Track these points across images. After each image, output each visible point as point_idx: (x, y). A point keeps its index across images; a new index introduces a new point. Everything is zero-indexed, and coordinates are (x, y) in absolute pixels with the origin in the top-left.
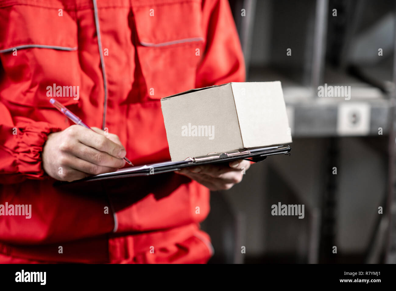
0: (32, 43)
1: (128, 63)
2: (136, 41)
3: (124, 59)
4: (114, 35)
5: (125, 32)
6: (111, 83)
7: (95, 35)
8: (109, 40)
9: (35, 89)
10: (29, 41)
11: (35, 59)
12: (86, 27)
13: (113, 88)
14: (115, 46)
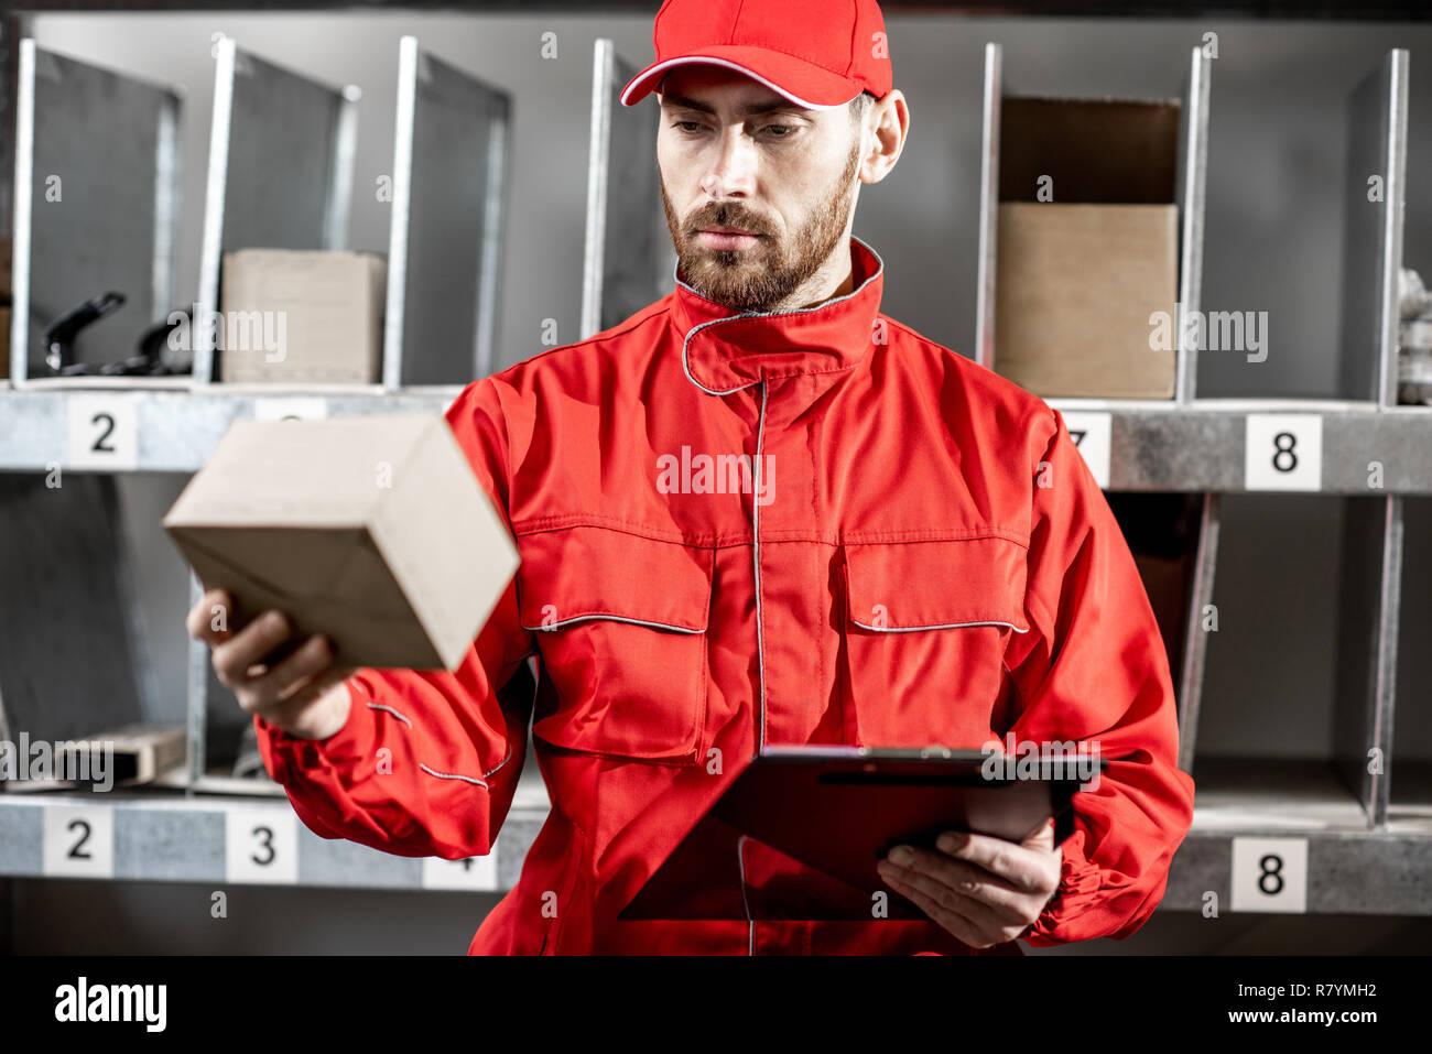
0: (607, 611)
1: (821, 669)
2: (842, 619)
3: (813, 657)
4: (794, 602)
5: (819, 598)
6: (775, 709)
7: (751, 604)
8: (780, 615)
9: (600, 714)
10: (599, 606)
11: (607, 645)
12: (733, 585)
13: (779, 720)
14: (794, 628)
